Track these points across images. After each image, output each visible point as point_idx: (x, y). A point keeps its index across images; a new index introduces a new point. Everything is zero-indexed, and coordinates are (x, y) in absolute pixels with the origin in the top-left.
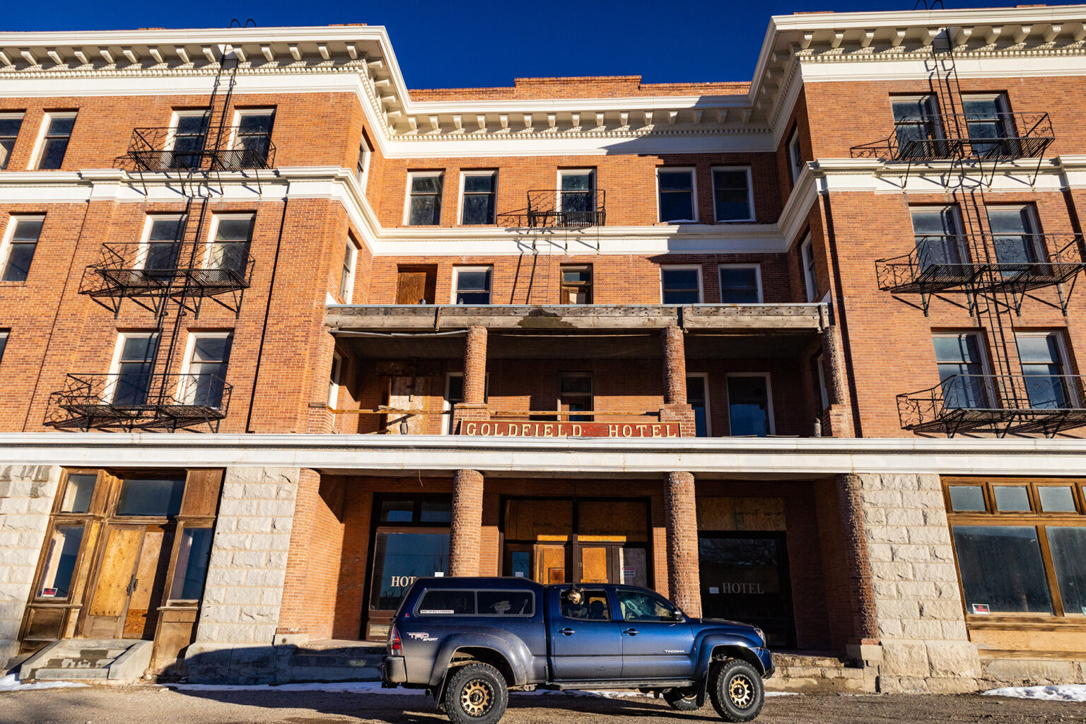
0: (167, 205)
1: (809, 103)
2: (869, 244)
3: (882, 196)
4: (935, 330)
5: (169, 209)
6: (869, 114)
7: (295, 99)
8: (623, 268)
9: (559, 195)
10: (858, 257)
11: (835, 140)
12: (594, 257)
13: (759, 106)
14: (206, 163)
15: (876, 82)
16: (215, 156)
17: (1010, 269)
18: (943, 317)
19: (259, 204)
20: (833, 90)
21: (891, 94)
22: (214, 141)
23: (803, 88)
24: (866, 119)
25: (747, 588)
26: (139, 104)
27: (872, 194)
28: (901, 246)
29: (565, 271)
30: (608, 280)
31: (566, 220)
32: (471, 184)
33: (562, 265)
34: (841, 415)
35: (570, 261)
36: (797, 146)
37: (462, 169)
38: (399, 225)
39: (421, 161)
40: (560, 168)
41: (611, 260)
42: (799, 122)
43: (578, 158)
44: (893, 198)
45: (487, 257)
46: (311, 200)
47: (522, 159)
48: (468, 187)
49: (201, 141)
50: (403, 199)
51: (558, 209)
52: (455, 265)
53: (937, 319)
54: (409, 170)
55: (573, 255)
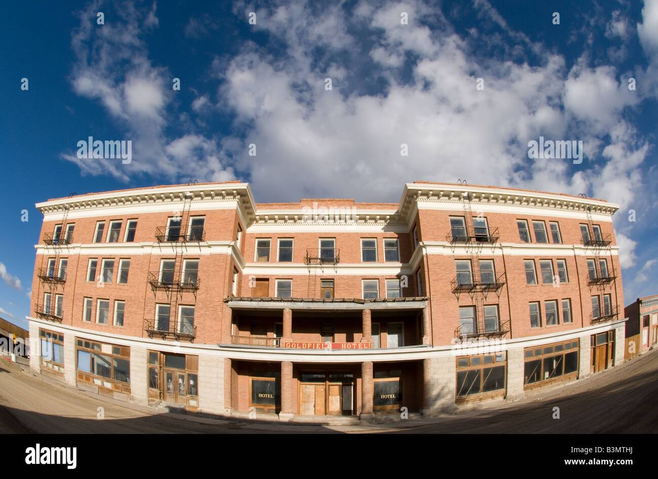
0: (168, 256)
1: (420, 217)
2: (440, 275)
3: (446, 256)
4: (460, 307)
5: (169, 257)
6: (442, 223)
7: (213, 212)
8: (347, 281)
9: (320, 250)
10: (437, 280)
11: (430, 233)
12: (335, 276)
13: (402, 214)
14: (181, 239)
15: (445, 211)
16: (184, 237)
17: (484, 285)
18: (463, 302)
19: (200, 256)
20: (429, 212)
21: (450, 216)
22: (184, 231)
23: (418, 211)
24: (441, 225)
25: (390, 396)
26: (157, 215)
27: (442, 255)
28: (452, 275)
29: (322, 282)
30: (340, 286)
31: (323, 260)
32: (282, 244)
33: (321, 279)
34: (426, 339)
35: (325, 278)
36: (416, 232)
37: (278, 238)
38: (253, 262)
39: (261, 234)
40: (320, 238)
41: (342, 278)
42: (417, 224)
43: (328, 233)
44: (449, 257)
45: (290, 276)
46: (220, 254)
47: (304, 233)
48: (281, 245)
49: (179, 230)
50: (254, 251)
51: (320, 257)
52: (276, 279)
53: (462, 303)
54: (256, 238)
55: (325, 275)
